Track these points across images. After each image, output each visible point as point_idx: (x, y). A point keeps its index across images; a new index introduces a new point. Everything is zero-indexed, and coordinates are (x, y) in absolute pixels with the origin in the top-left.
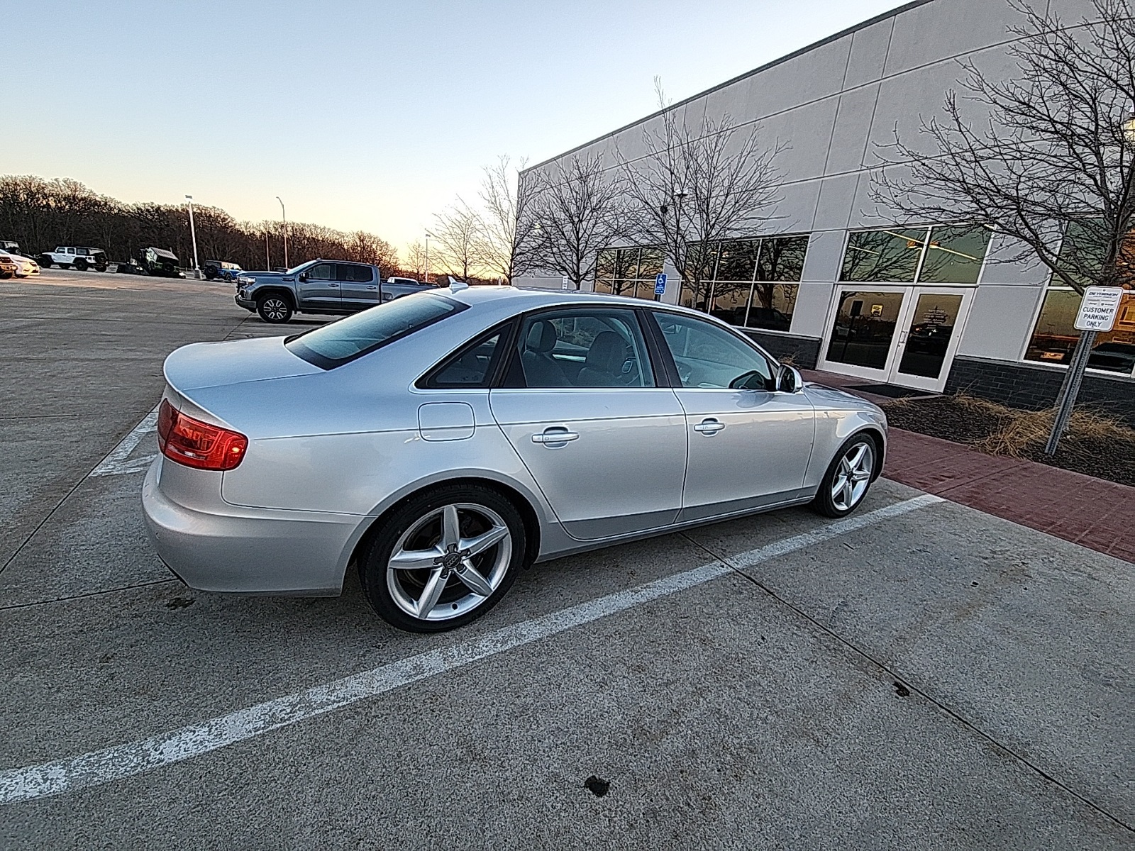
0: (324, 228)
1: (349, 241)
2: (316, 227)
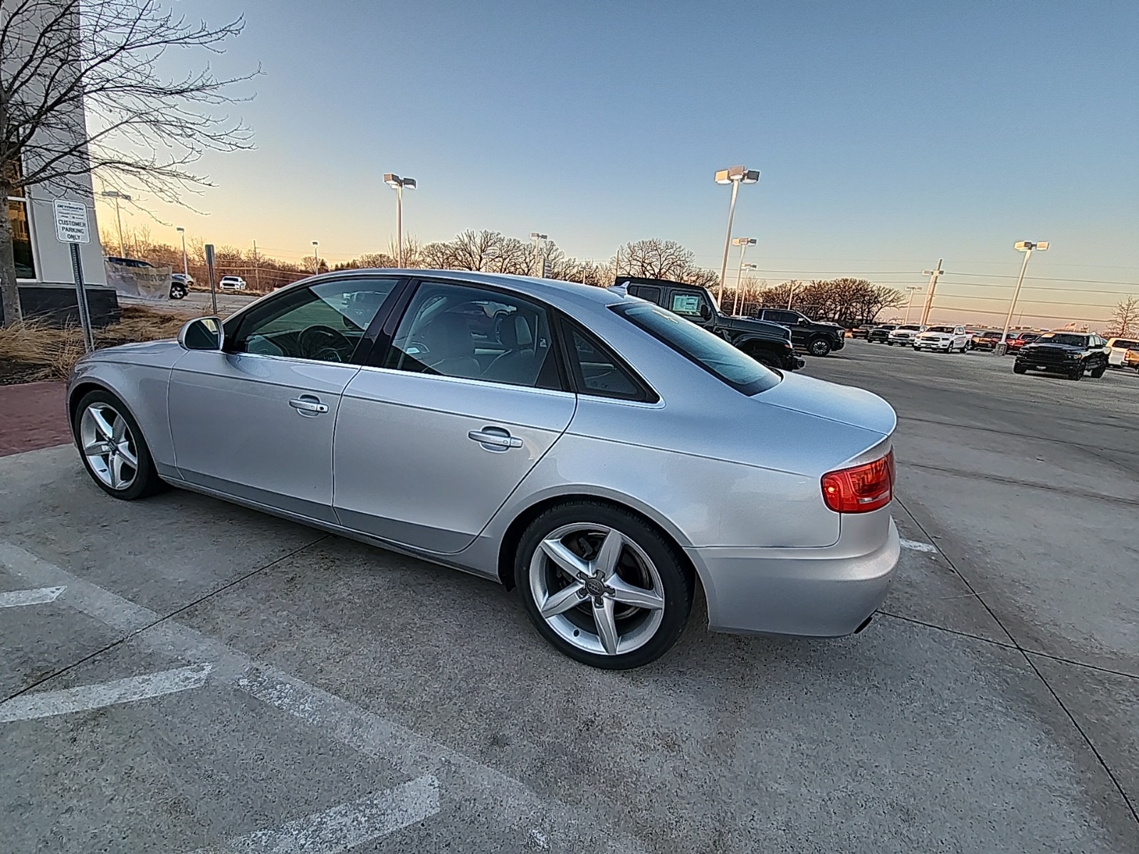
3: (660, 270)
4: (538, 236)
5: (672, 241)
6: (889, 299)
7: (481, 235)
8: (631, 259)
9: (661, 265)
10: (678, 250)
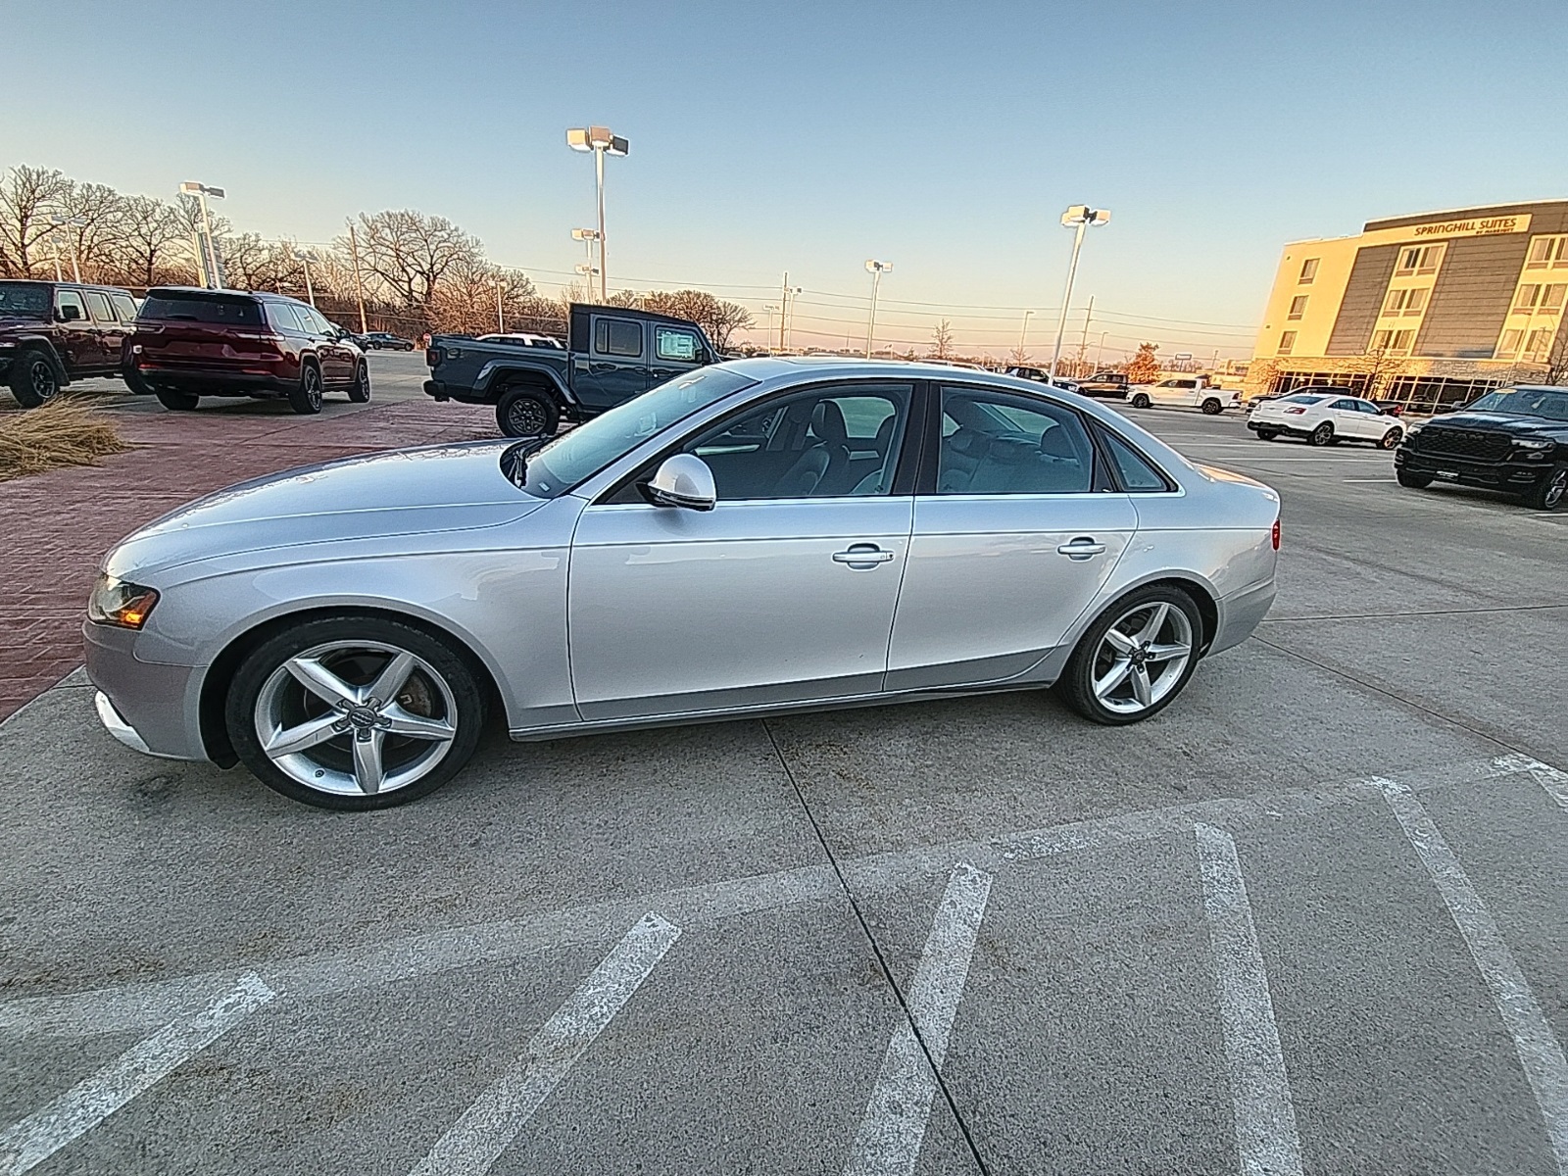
3: (432, 265)
4: (201, 188)
5: (441, 218)
6: (737, 319)
7: (13, 175)
8: (372, 242)
9: (432, 257)
10: (455, 233)
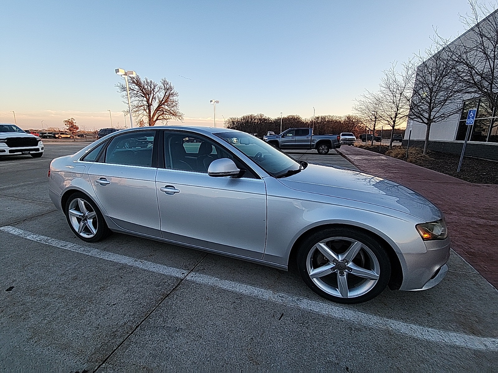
0: (333, 116)
1: (343, 120)
2: (330, 116)
